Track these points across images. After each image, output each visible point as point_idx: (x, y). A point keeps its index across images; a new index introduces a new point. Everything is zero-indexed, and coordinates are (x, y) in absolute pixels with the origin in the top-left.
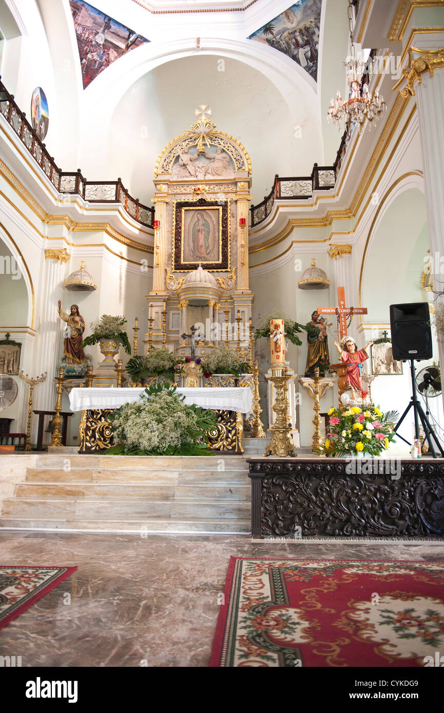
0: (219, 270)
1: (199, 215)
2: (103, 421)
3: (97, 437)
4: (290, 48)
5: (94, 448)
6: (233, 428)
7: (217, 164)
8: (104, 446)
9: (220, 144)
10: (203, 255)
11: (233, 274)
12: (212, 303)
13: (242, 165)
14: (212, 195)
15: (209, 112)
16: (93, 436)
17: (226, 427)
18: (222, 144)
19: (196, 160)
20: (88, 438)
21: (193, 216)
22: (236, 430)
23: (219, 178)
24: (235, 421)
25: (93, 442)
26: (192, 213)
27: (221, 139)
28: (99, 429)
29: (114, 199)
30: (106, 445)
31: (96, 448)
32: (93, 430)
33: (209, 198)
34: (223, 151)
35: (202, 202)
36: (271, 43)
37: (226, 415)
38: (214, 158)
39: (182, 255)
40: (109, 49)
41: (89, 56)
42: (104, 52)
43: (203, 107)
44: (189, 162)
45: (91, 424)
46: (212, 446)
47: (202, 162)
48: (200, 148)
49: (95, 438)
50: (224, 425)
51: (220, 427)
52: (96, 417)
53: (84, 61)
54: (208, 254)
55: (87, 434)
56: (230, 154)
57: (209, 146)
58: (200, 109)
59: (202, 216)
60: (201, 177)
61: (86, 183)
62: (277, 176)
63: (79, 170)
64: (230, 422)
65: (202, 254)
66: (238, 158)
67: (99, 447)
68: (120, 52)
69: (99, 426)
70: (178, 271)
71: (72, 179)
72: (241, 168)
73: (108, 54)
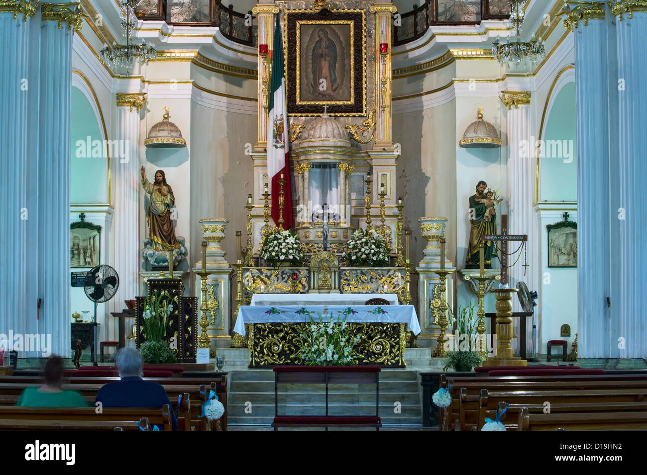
1: (321, 32)
2: (270, 338)
3: (266, 352)
5: (262, 363)
6: (398, 343)
8: (272, 361)
10: (327, 92)
11: (370, 120)
16: (262, 352)
17: (390, 343)
20: (256, 354)
21: (312, 34)
22: (399, 345)
24: (398, 337)
25: (262, 357)
28: (267, 345)
30: (275, 360)
31: (265, 363)
32: (260, 346)
33: (336, 8)
35: (326, 14)
37: (390, 331)
45: (259, 341)
46: (376, 360)
49: (263, 353)
50: (388, 341)
51: (384, 343)
52: (264, 334)
54: (334, 90)
55: (255, 350)
59: (326, 34)
64: (394, 337)
65: (326, 90)
67: (268, 362)
69: (266, 342)
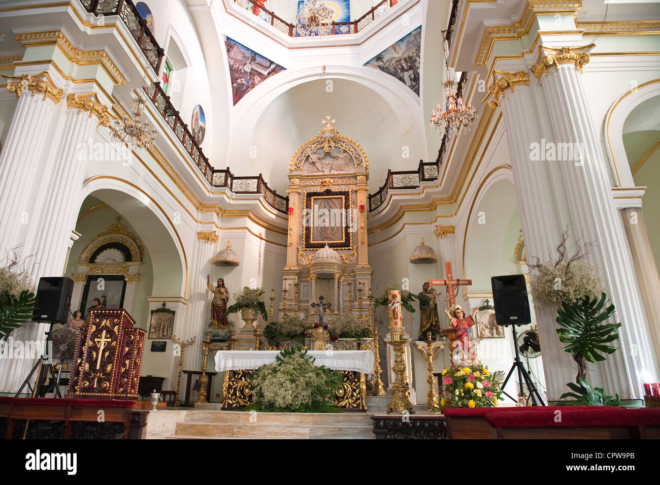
0: (343, 248)
1: (325, 203)
2: (243, 381)
3: (238, 394)
4: (397, 72)
5: (235, 405)
6: (358, 387)
7: (340, 162)
8: (244, 403)
9: (342, 146)
10: (329, 236)
11: (354, 251)
12: (337, 276)
13: (361, 162)
14: (336, 186)
15: (334, 121)
16: (235, 394)
17: (351, 387)
18: (344, 145)
19: (323, 158)
20: (230, 396)
21: (320, 204)
22: (360, 389)
23: (342, 173)
24: (359, 381)
25: (234, 399)
26: (320, 201)
27: (343, 142)
28: (240, 388)
29: (256, 190)
30: (246, 402)
31: (236, 405)
32: (234, 389)
33: (334, 189)
34: (345, 151)
35: (328, 192)
36: (382, 69)
37: (351, 375)
38: (338, 157)
39: (312, 236)
40: (254, 76)
41: (239, 81)
42: (250, 78)
43: (329, 118)
44: (318, 161)
45: (233, 383)
46: (338, 403)
47: (328, 161)
48: (326, 149)
49: (236, 395)
50: (349, 385)
51: (346, 387)
52: (238, 377)
53: (235, 84)
54: (333, 235)
55: (229, 393)
56: (351, 153)
57: (333, 148)
58: (326, 119)
59: (328, 204)
60: (327, 172)
61: (233, 178)
62: (389, 170)
63: (228, 168)
64: (355, 381)
65: (328, 234)
66: (357, 156)
67: (239, 404)
68: (263, 78)
69: (240, 385)
70: (308, 249)
71: (222, 175)
72: (360, 164)
73: (254, 79)
